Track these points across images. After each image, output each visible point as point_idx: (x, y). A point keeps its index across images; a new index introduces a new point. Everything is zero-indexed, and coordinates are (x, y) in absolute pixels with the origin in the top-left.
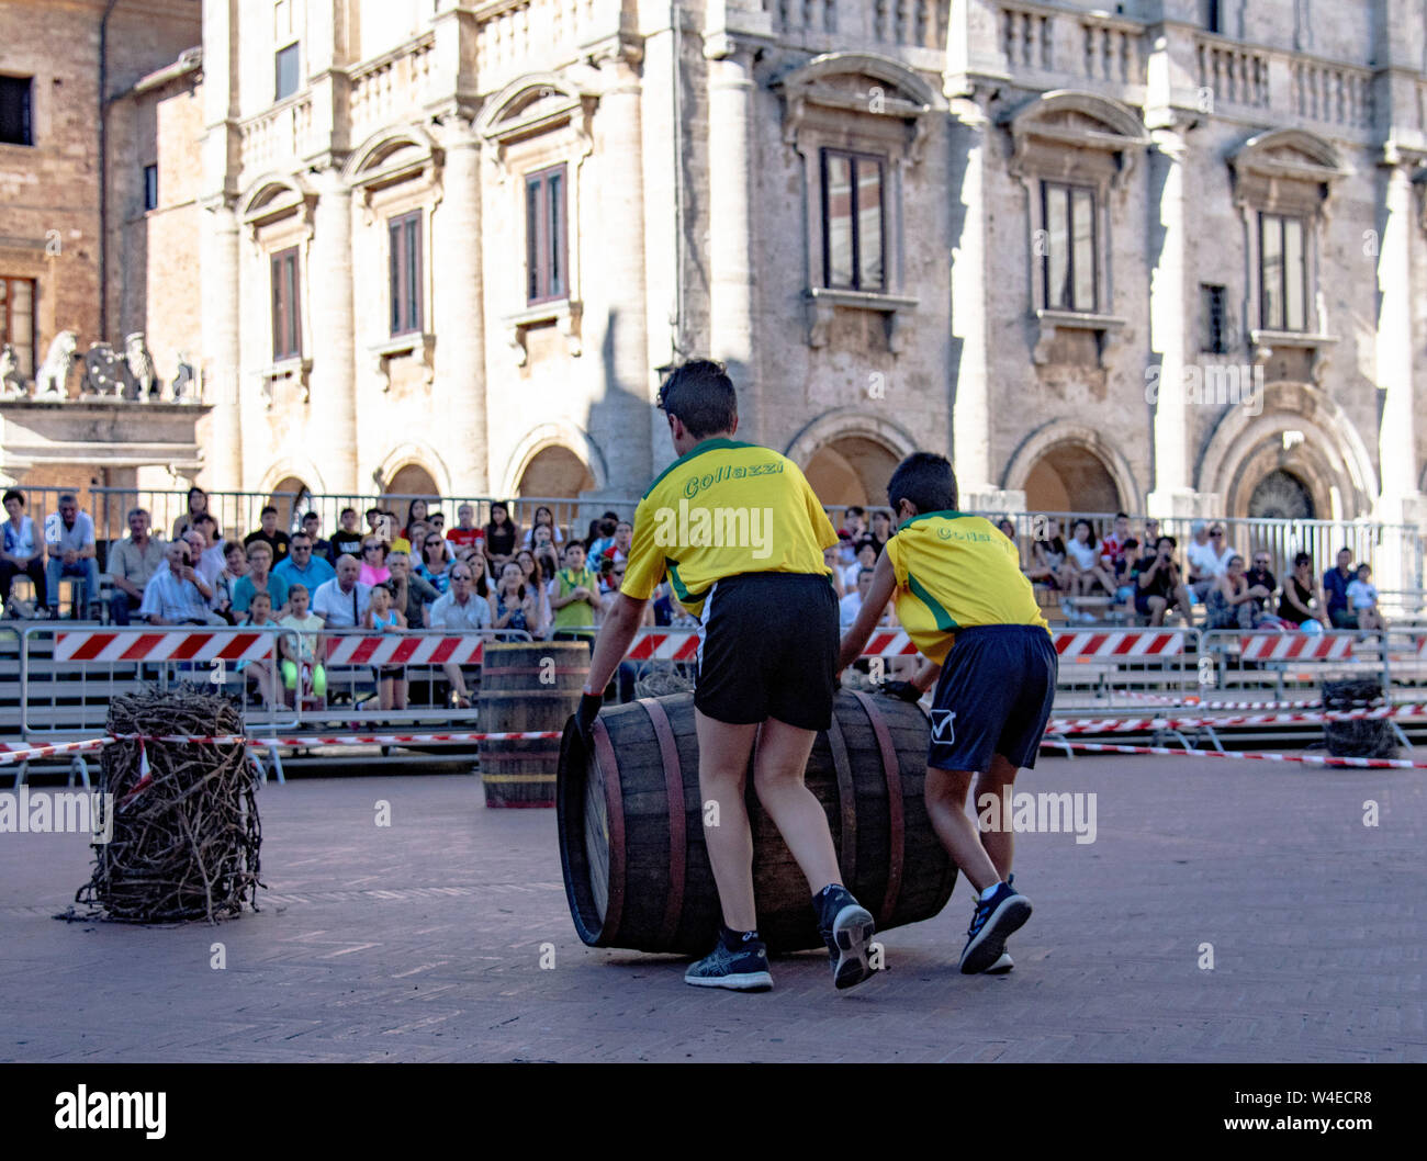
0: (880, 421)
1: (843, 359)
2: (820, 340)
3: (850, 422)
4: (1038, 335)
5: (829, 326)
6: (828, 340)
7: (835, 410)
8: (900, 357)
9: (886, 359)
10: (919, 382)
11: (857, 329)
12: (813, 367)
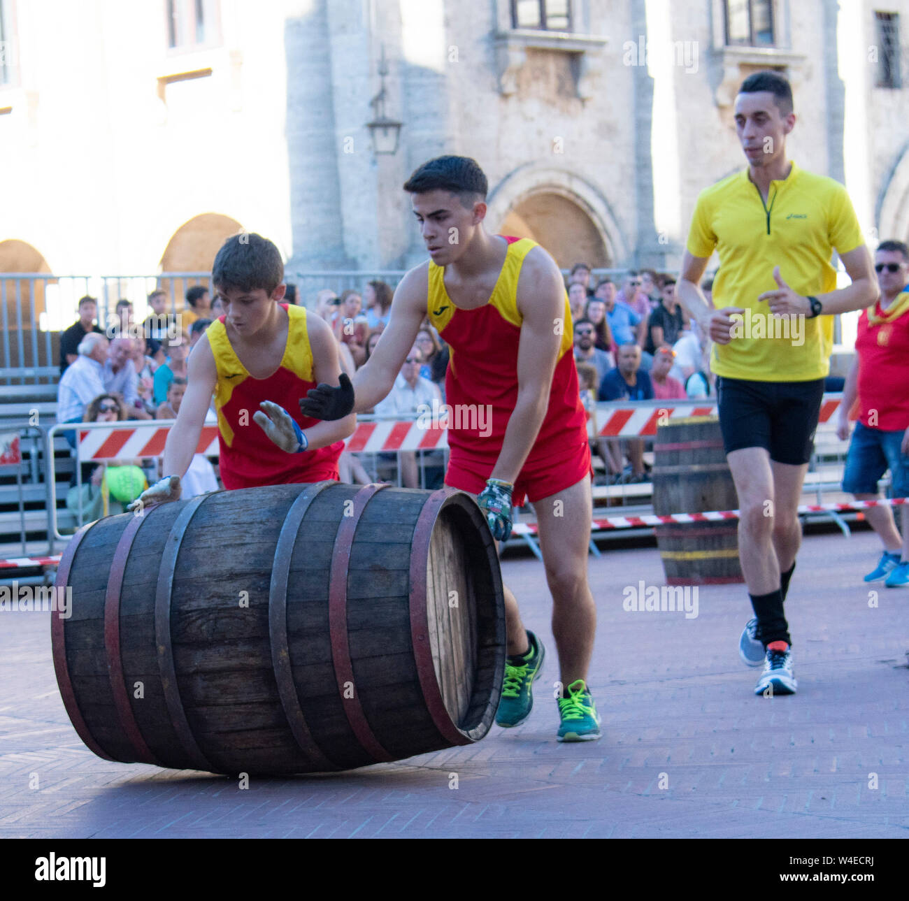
0: (572, 175)
1: (533, 107)
2: (510, 87)
3: (543, 178)
4: (722, 74)
5: (519, 71)
6: (518, 86)
7: (527, 164)
8: (588, 104)
9: (574, 105)
10: (607, 130)
11: (545, 73)
12: (505, 118)
